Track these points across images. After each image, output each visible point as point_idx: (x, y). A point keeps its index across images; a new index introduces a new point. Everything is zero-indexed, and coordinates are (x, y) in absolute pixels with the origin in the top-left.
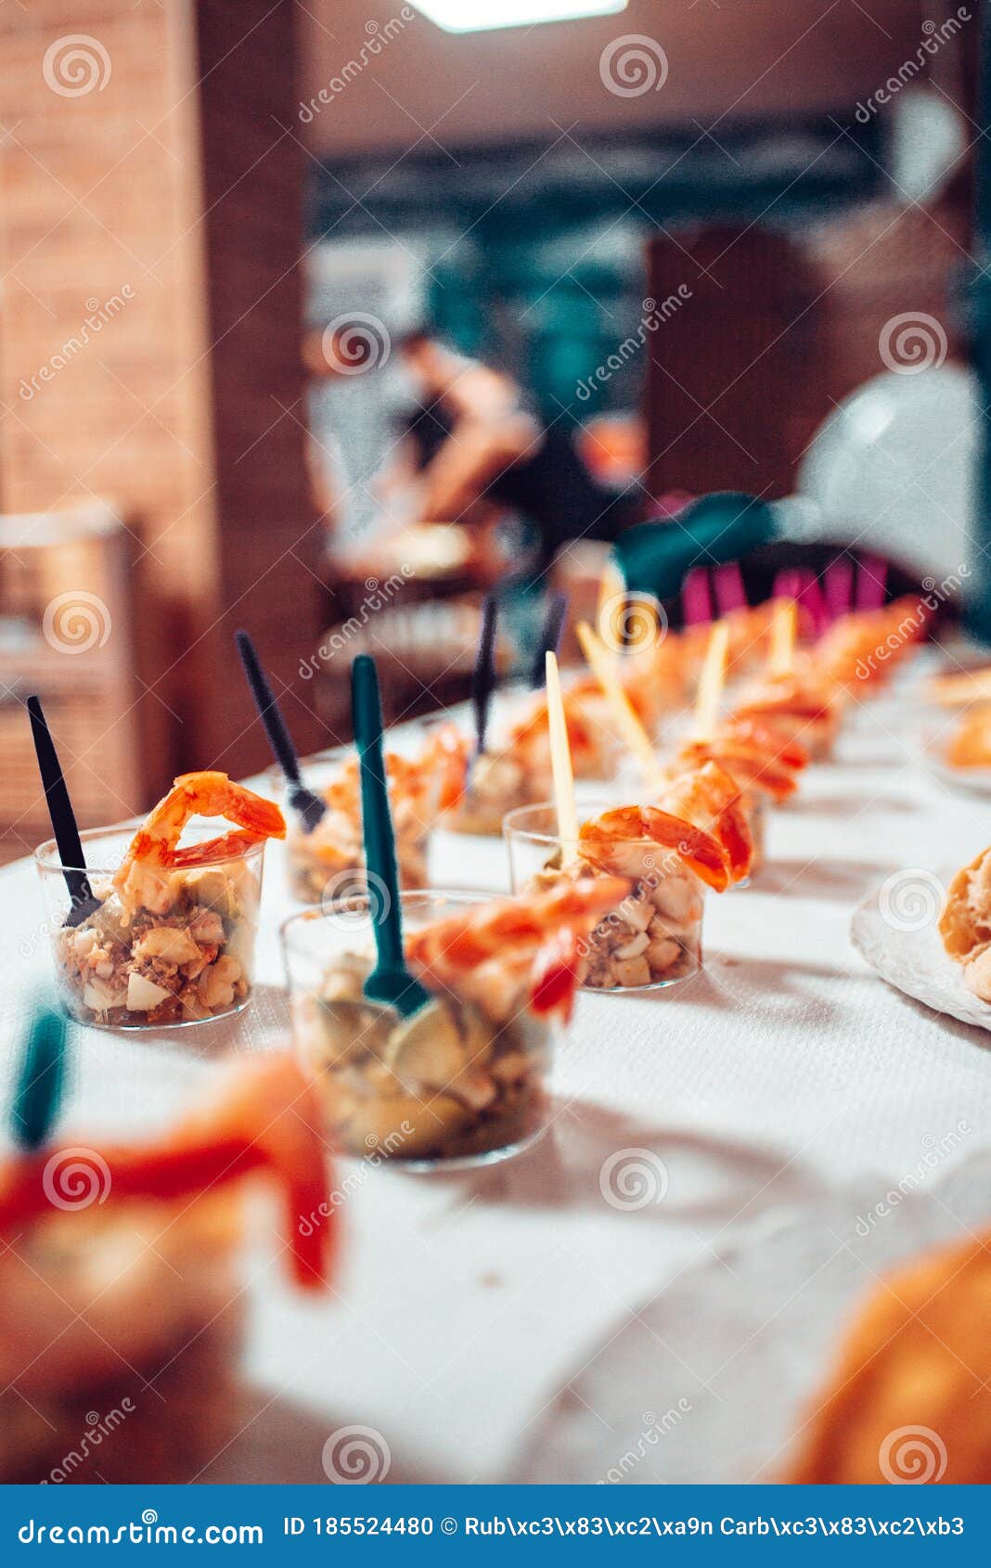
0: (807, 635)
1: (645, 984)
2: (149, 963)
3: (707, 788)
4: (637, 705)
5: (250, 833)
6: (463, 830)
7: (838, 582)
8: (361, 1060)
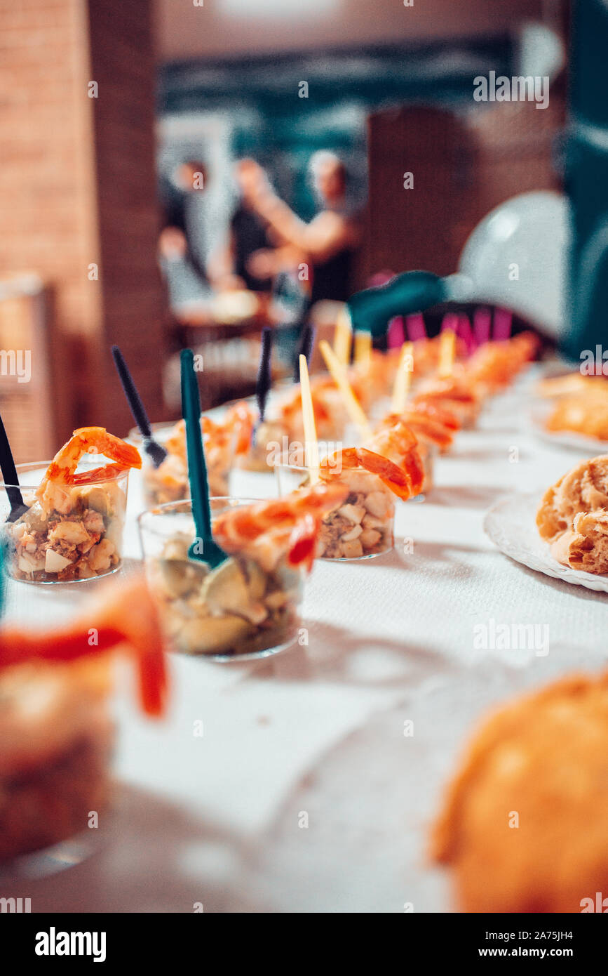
0: (463, 354)
1: (360, 556)
2: (58, 544)
3: (397, 439)
4: (358, 394)
5: (121, 465)
6: (250, 469)
7: (482, 323)
8: (186, 595)
